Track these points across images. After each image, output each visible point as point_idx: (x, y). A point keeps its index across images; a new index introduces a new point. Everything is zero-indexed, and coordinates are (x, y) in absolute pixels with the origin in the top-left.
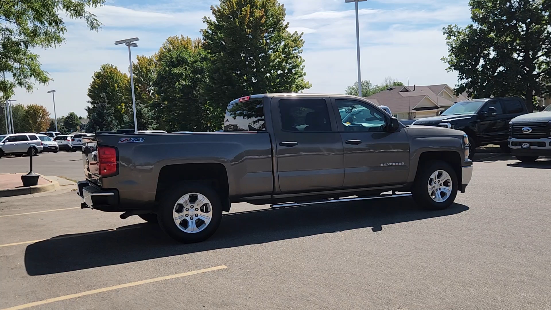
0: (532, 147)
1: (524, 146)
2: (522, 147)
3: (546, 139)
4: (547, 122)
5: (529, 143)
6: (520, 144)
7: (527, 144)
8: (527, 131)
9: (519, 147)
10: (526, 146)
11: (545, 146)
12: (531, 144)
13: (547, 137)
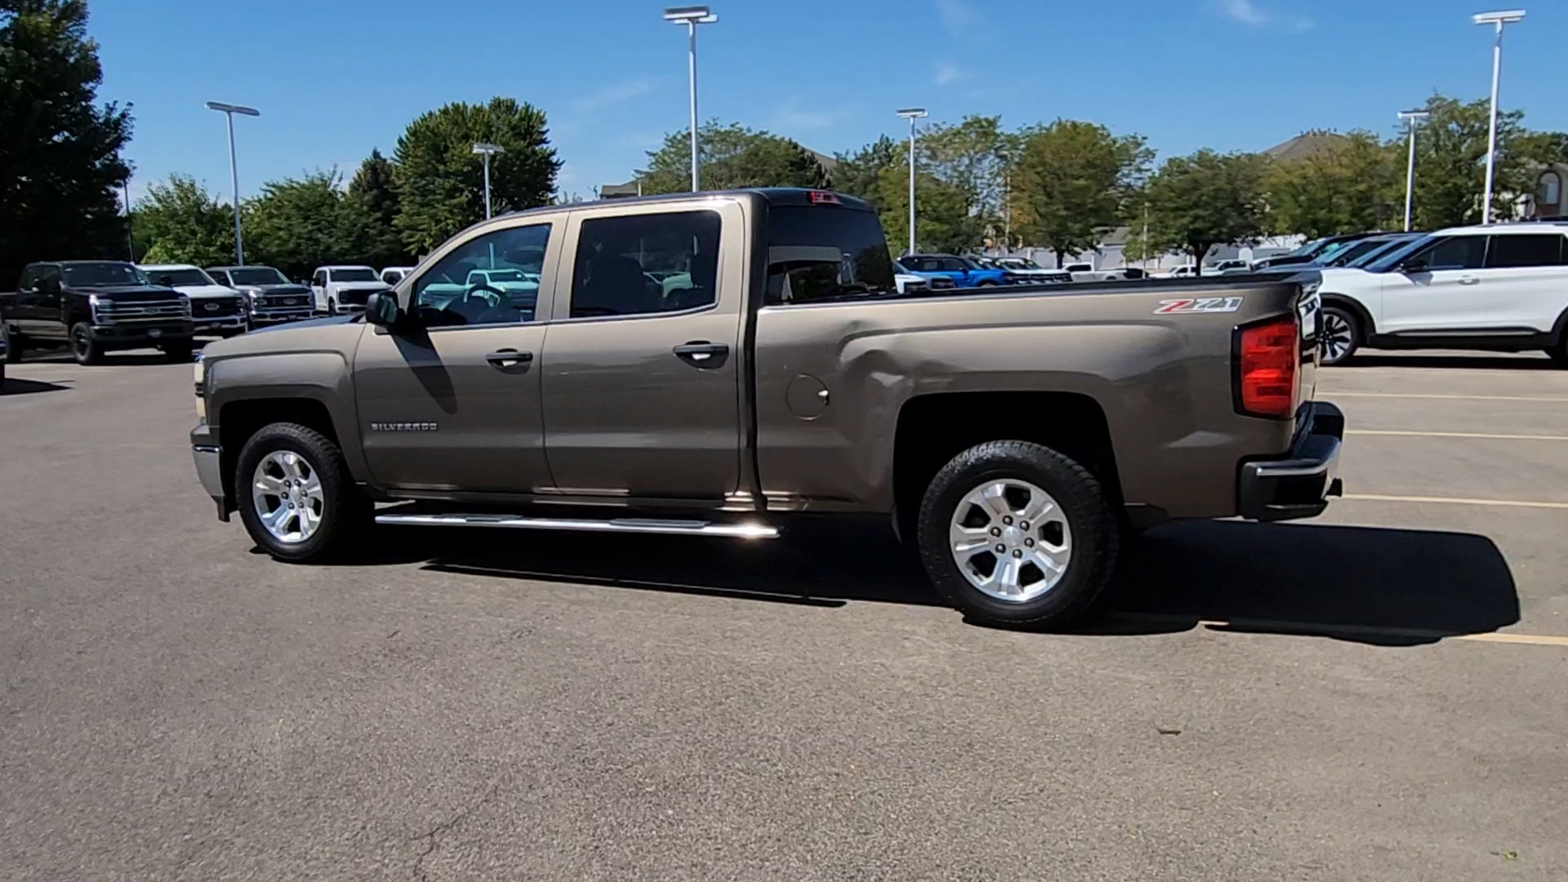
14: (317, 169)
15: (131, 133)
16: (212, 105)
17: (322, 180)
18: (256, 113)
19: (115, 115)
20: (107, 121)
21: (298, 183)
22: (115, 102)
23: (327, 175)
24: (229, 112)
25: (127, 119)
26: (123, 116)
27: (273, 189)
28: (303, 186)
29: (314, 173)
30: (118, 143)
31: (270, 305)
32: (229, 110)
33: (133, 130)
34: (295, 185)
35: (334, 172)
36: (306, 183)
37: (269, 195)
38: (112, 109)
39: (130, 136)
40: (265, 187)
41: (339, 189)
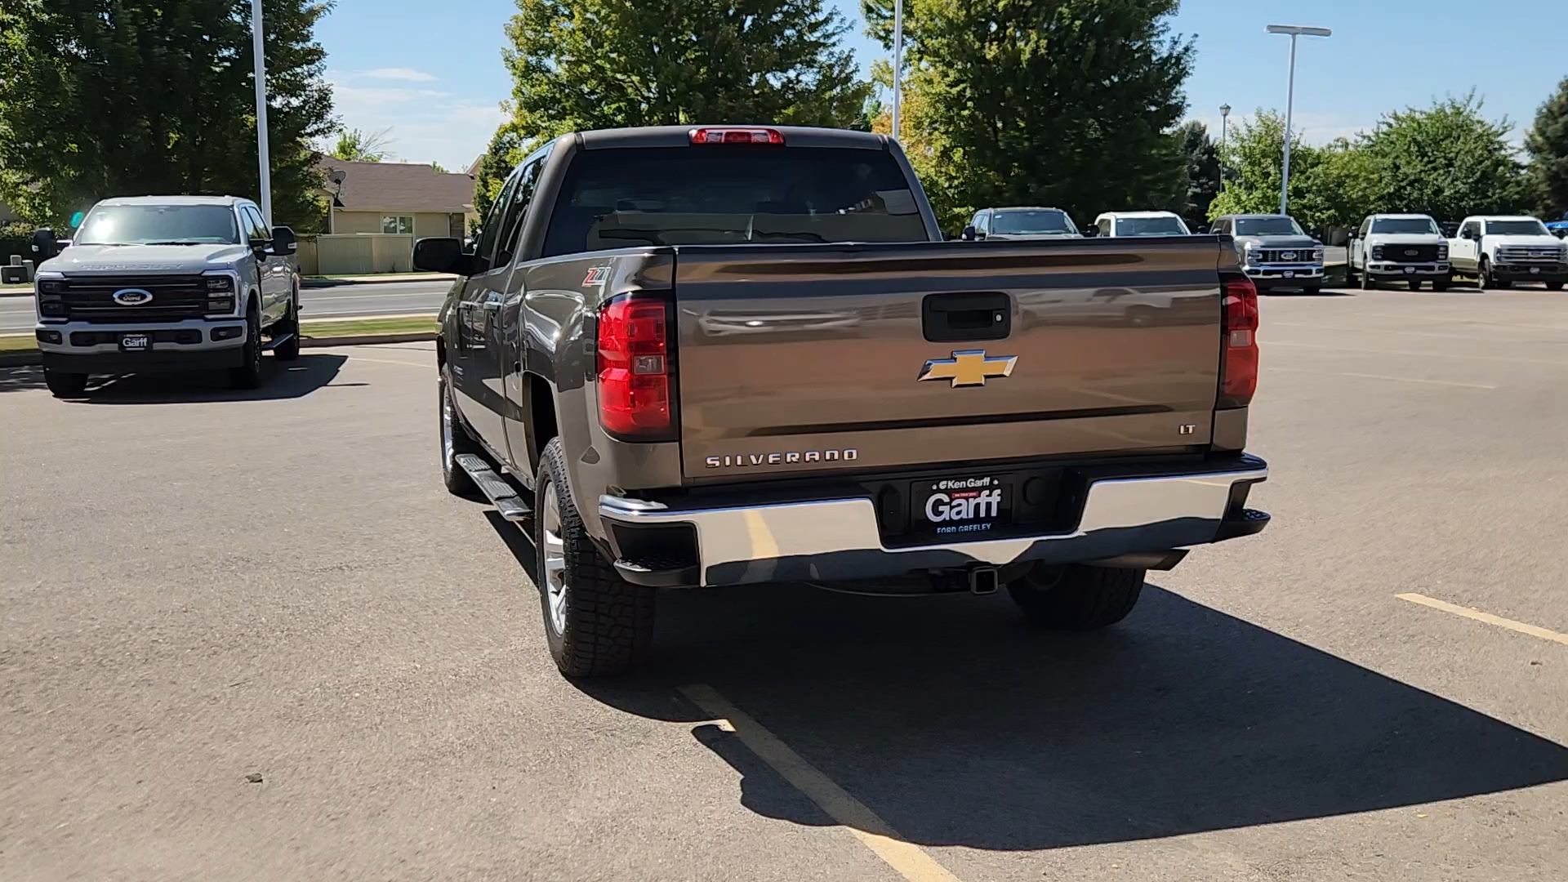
0: (157, 346)
1: (130, 344)
2: (121, 347)
3: (202, 321)
4: (200, 275)
5: (149, 335)
6: (114, 337)
7: (140, 338)
8: (139, 298)
9: (113, 347)
10: (136, 343)
11: (200, 341)
12: (154, 336)
13: (202, 317)
14: (1448, 95)
15: (1193, 67)
16: (1273, 29)
17: (1454, 107)
18: (1326, 33)
19: (1180, 48)
20: (1170, 56)
21: (1421, 113)
22: (1180, 34)
23: (1460, 101)
24: (1294, 35)
25: (1190, 53)
26: (1187, 49)
27: (1392, 121)
28: (1430, 117)
29: (1442, 100)
30: (1177, 80)
31: (1265, 259)
32: (1293, 32)
33: (1195, 64)
34: (1418, 116)
35: (1471, 97)
36: (1433, 112)
37: (1385, 128)
38: (1176, 43)
39: (1190, 71)
40: (1381, 119)
41: (1476, 117)
